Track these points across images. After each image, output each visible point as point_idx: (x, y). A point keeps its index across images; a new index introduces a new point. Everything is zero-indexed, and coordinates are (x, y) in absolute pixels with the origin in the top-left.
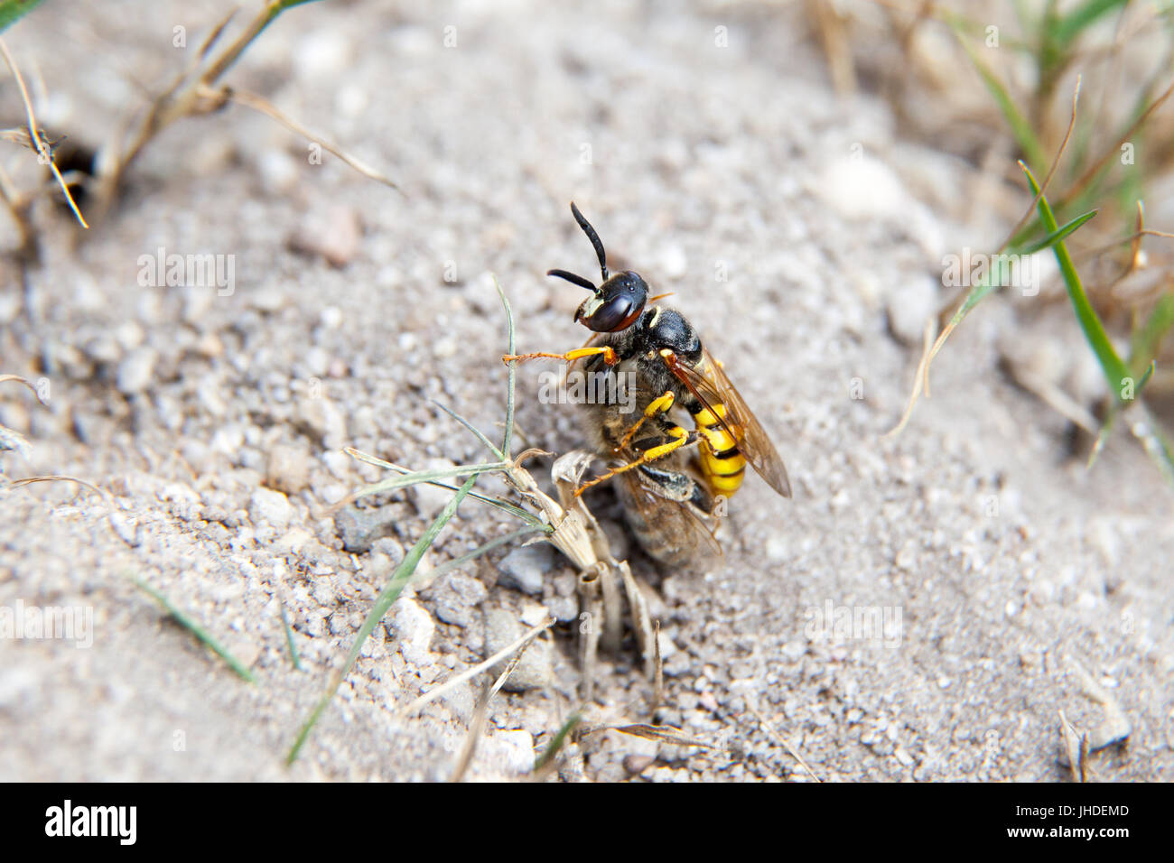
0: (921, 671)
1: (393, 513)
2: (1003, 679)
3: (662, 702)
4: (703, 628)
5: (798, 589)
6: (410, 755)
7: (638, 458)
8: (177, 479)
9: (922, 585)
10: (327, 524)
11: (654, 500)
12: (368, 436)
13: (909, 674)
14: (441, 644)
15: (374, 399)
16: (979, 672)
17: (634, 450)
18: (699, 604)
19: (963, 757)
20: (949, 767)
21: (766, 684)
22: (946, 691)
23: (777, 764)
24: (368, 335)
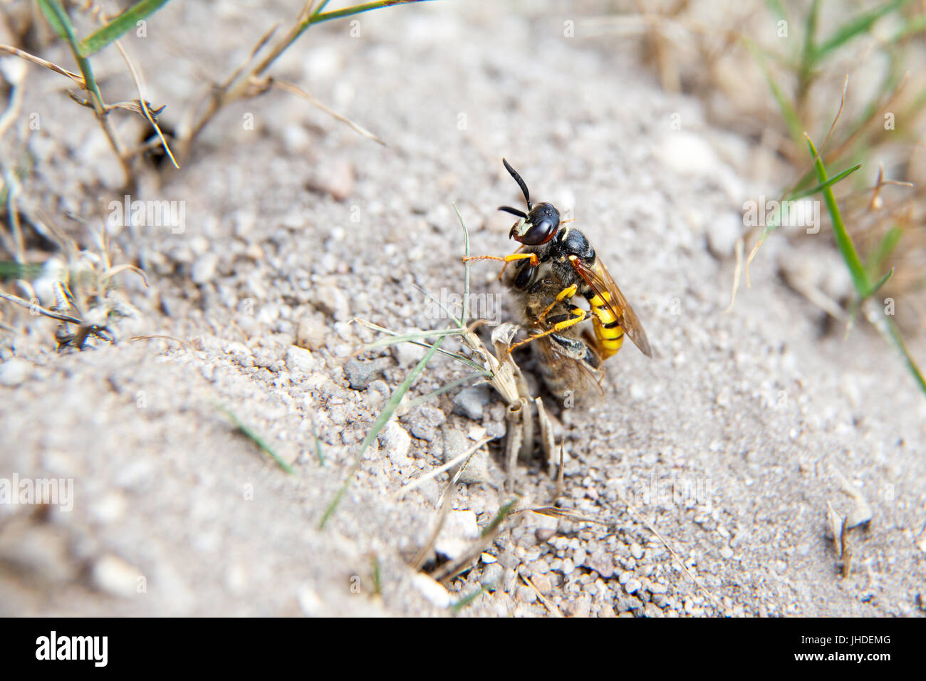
0: (733, 474)
1: (383, 363)
2: (789, 480)
3: (561, 494)
4: (589, 444)
5: (652, 418)
6: (399, 526)
7: (550, 328)
8: (234, 340)
9: (734, 417)
10: (338, 370)
11: (559, 358)
12: (364, 312)
13: (726, 476)
14: (414, 452)
15: (368, 288)
16: (773, 476)
17: (548, 323)
18: (586, 428)
19: (762, 532)
20: (753, 539)
21: (630, 482)
22: (751, 488)
23: (639, 536)
24: (363, 246)
